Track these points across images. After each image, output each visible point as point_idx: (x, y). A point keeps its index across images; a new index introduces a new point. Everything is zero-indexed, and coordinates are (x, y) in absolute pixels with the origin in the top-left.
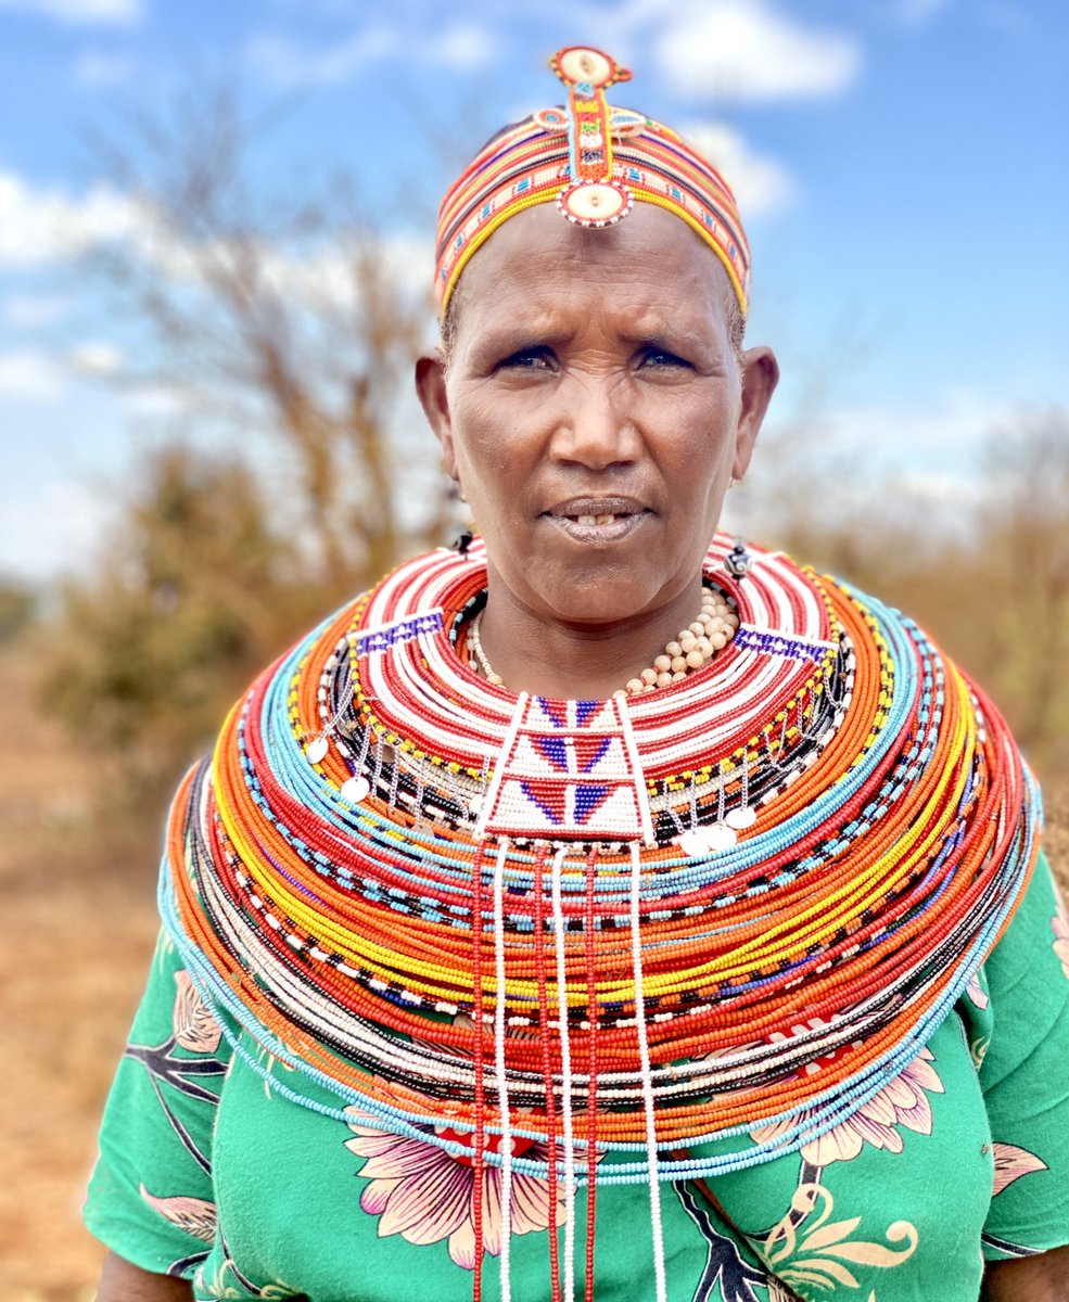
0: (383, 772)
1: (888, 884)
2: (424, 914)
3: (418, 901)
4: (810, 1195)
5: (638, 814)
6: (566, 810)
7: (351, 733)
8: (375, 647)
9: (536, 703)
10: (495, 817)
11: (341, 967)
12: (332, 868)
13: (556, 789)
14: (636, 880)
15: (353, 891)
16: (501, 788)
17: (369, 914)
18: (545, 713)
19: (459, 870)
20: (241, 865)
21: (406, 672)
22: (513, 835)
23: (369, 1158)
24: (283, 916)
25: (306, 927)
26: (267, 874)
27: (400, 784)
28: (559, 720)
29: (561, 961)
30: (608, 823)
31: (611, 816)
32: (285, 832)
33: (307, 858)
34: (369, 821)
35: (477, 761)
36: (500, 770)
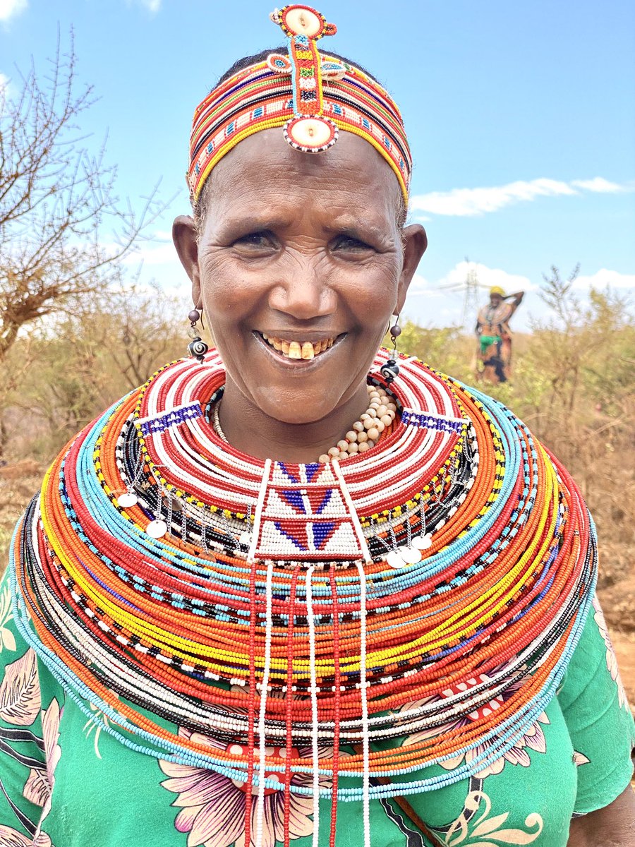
0: (173, 517)
1: (522, 581)
2: (217, 617)
3: (214, 608)
4: (476, 798)
5: (358, 541)
6: (309, 540)
7: (146, 491)
8: (155, 430)
9: (277, 467)
10: (260, 547)
11: (158, 657)
12: (147, 586)
13: (299, 526)
14: (363, 586)
15: (164, 602)
16: (261, 526)
17: (178, 618)
18: (285, 473)
19: (238, 584)
20: (75, 587)
21: (181, 446)
22: (275, 559)
23: (179, 793)
24: (112, 622)
25: (130, 629)
26: (96, 592)
27: (187, 525)
28: (295, 478)
29: (312, 645)
30: (339, 548)
31: (340, 543)
32: (108, 562)
33: (126, 579)
34: (170, 552)
35: (243, 508)
36: (258, 513)
